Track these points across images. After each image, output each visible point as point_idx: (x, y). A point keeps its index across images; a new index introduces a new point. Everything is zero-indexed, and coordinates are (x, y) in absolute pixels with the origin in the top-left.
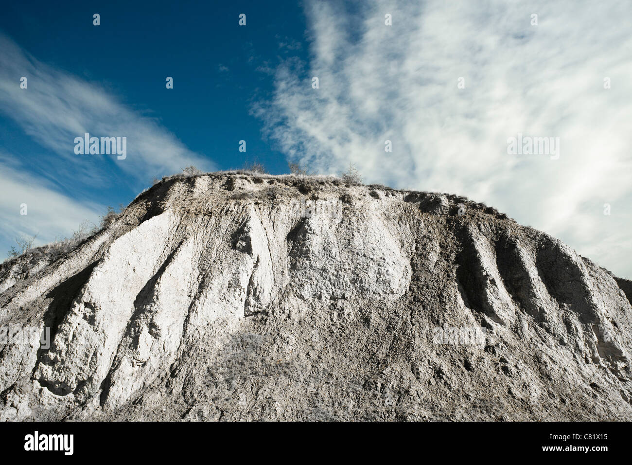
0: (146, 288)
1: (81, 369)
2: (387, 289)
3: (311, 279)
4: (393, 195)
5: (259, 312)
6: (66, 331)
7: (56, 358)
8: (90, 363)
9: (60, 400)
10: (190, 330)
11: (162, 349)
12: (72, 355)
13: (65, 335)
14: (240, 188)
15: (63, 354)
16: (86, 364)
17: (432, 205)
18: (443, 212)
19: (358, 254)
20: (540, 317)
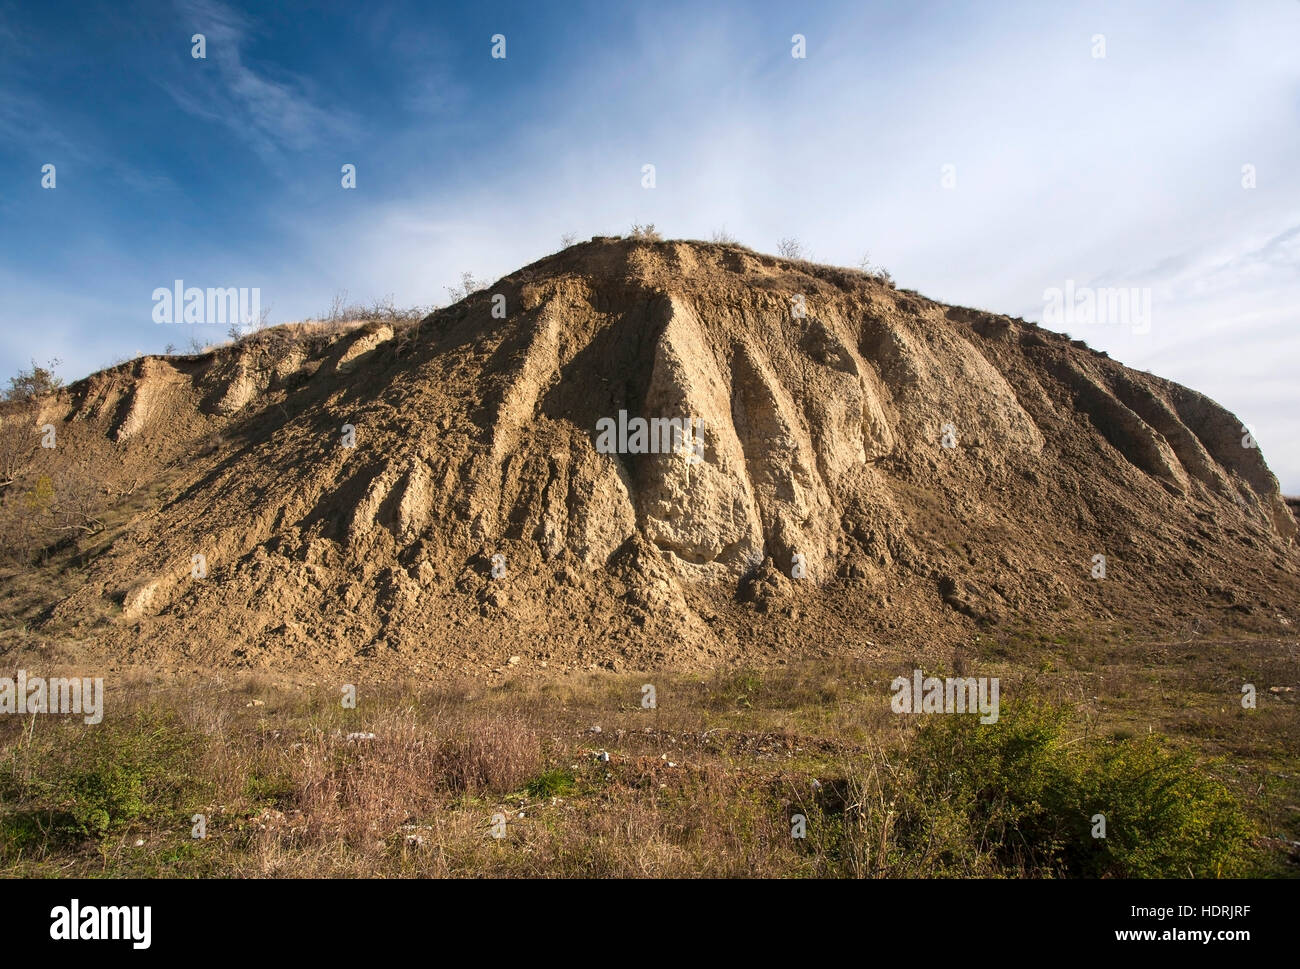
0: (736, 412)
1: (723, 527)
2: (1026, 438)
3: (930, 417)
4: (933, 308)
5: (883, 458)
6: (679, 470)
7: (673, 509)
8: (734, 519)
9: (702, 570)
10: (834, 478)
11: (817, 505)
12: (702, 507)
13: (679, 475)
14: (753, 271)
15: (685, 504)
16: (728, 520)
17: (994, 329)
18: (1011, 340)
19: (976, 387)
20: (1215, 485)
